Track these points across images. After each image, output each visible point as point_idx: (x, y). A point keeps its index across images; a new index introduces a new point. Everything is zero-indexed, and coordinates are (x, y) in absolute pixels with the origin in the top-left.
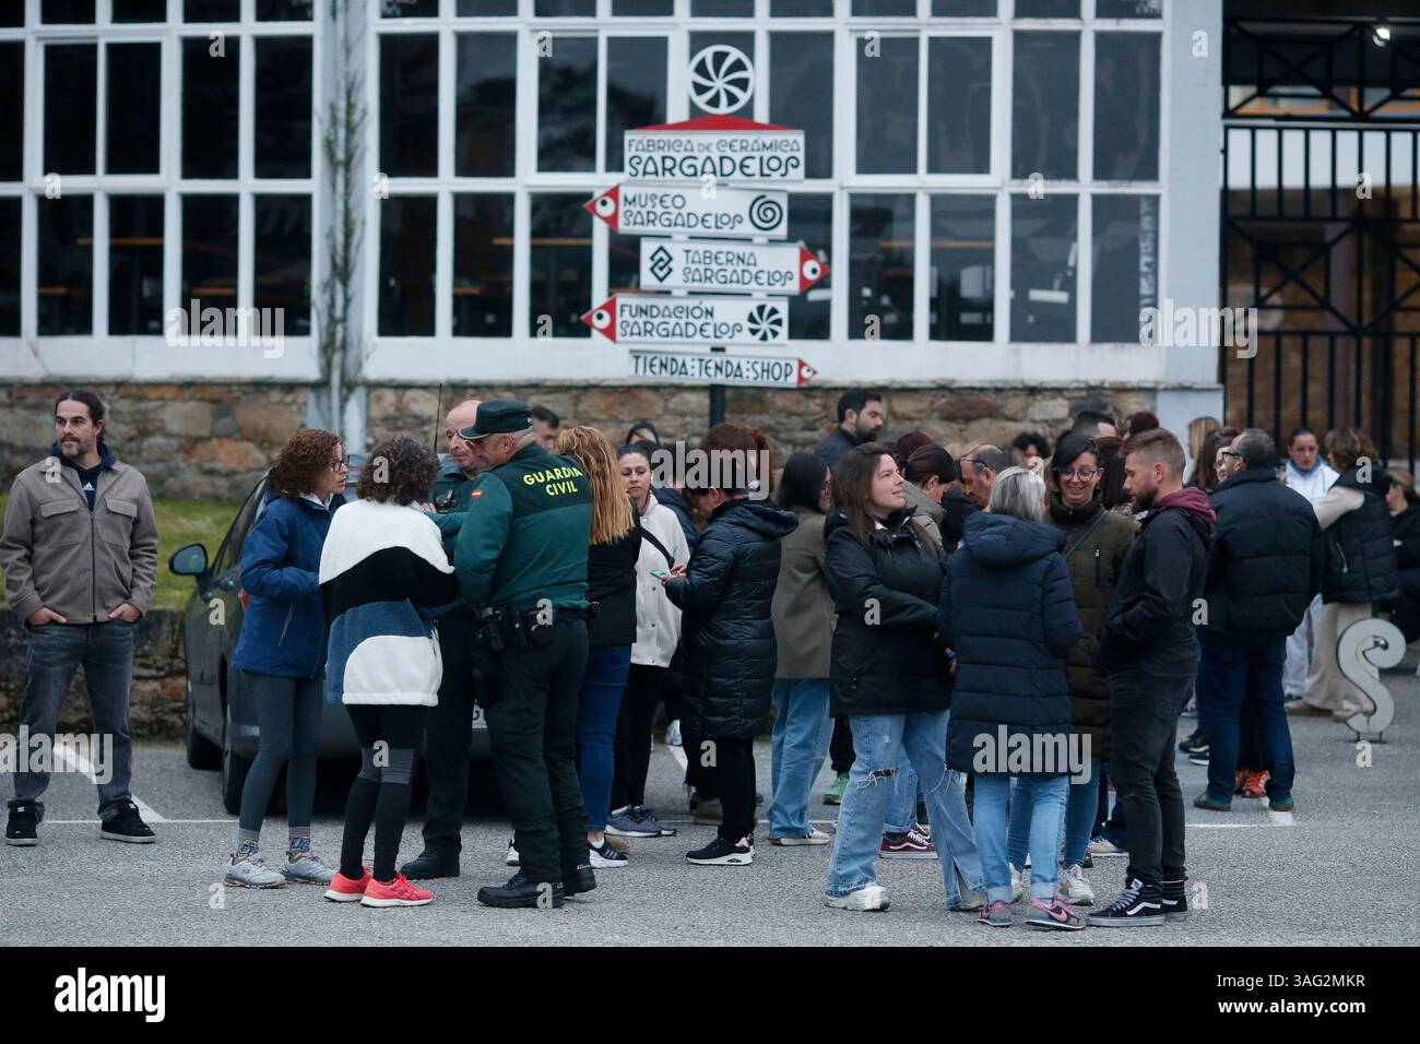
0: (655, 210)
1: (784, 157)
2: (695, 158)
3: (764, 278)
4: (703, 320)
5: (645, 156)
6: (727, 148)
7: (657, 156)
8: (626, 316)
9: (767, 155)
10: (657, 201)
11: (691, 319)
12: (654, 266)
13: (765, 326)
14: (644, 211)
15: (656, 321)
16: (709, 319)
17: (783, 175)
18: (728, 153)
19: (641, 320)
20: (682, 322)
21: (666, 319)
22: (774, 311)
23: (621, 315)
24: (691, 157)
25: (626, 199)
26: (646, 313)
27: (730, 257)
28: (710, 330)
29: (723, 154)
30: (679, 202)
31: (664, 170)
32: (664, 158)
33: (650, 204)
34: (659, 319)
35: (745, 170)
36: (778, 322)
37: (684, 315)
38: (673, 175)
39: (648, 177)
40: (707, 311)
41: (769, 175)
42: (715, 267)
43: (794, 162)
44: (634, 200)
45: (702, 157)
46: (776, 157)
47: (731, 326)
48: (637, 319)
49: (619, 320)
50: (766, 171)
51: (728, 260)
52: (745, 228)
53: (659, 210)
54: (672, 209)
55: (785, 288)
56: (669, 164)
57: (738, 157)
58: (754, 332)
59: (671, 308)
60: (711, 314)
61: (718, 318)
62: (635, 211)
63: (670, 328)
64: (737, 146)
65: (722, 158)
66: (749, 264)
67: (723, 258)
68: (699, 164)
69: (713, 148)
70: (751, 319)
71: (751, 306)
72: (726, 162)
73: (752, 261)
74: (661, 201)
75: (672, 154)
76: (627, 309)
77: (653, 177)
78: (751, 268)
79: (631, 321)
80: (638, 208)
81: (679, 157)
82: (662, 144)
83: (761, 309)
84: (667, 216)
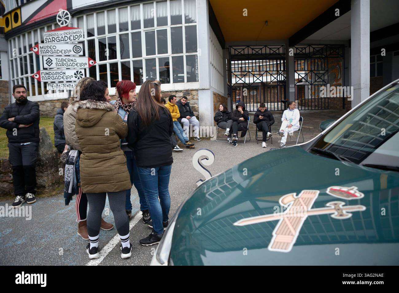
0: (48, 50)
1: (78, 35)
2: (59, 37)
3: (79, 65)
4: (63, 75)
5: (48, 38)
6: (66, 34)
7: (51, 38)
8: (43, 75)
9: (75, 35)
10: (49, 48)
11: (60, 75)
12: (47, 62)
13: (79, 76)
14: (45, 50)
15: (51, 76)
16: (64, 75)
17: (78, 39)
18: (66, 35)
19: (47, 76)
20: (57, 76)
21: (53, 75)
22: (81, 72)
23: (42, 75)
24: (58, 37)
25: (41, 47)
26: (48, 74)
27: (69, 60)
28: (65, 77)
29: (65, 36)
30: (54, 47)
31: (53, 40)
32: (52, 38)
33: (47, 48)
34: (52, 75)
35: (70, 39)
36: (82, 75)
37: (58, 74)
38: (55, 42)
39: (49, 43)
40: (64, 73)
41: (75, 40)
42: (65, 62)
43: (81, 36)
44: (43, 47)
45: (60, 37)
46: (77, 35)
47: (70, 76)
48: (46, 76)
49: (41, 76)
50: (75, 39)
51: (68, 61)
52: (72, 53)
53: (49, 49)
54: (53, 49)
55: (85, 67)
56: (54, 39)
57: (68, 36)
58: (76, 77)
59: (55, 73)
60: (65, 74)
61: (67, 74)
62: (43, 50)
63: (55, 77)
64: (68, 33)
65: (65, 37)
66: (74, 61)
67: (67, 60)
68: (60, 38)
69: (63, 34)
70: (75, 74)
71: (75, 71)
72: (66, 37)
73: (75, 61)
74: (50, 47)
75: (54, 37)
76: (43, 73)
77: (50, 42)
78: (74, 62)
79: (44, 76)
80: (44, 49)
81: (55, 37)
82: (52, 35)
83: (77, 72)
84: (52, 51)
